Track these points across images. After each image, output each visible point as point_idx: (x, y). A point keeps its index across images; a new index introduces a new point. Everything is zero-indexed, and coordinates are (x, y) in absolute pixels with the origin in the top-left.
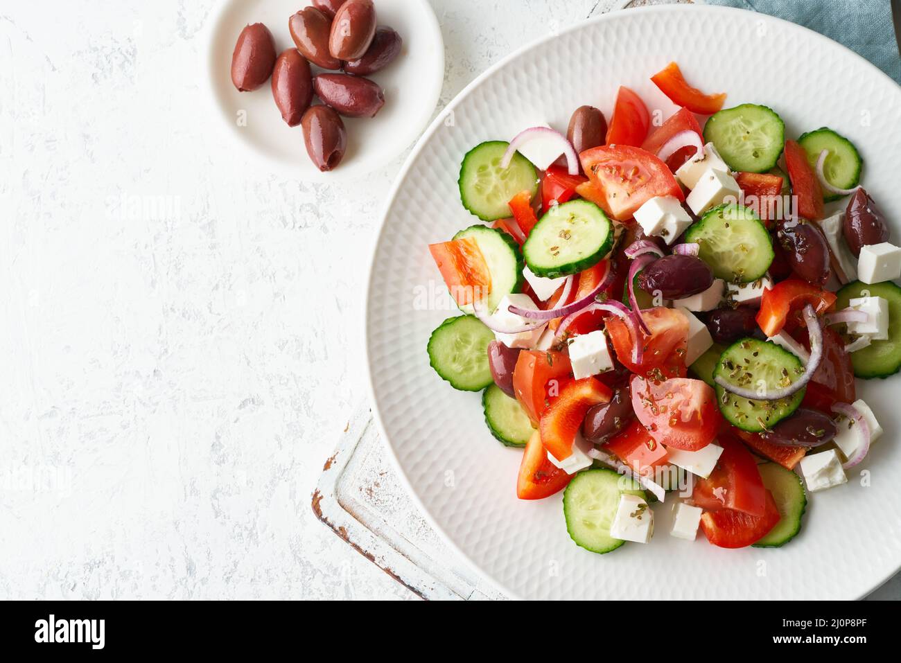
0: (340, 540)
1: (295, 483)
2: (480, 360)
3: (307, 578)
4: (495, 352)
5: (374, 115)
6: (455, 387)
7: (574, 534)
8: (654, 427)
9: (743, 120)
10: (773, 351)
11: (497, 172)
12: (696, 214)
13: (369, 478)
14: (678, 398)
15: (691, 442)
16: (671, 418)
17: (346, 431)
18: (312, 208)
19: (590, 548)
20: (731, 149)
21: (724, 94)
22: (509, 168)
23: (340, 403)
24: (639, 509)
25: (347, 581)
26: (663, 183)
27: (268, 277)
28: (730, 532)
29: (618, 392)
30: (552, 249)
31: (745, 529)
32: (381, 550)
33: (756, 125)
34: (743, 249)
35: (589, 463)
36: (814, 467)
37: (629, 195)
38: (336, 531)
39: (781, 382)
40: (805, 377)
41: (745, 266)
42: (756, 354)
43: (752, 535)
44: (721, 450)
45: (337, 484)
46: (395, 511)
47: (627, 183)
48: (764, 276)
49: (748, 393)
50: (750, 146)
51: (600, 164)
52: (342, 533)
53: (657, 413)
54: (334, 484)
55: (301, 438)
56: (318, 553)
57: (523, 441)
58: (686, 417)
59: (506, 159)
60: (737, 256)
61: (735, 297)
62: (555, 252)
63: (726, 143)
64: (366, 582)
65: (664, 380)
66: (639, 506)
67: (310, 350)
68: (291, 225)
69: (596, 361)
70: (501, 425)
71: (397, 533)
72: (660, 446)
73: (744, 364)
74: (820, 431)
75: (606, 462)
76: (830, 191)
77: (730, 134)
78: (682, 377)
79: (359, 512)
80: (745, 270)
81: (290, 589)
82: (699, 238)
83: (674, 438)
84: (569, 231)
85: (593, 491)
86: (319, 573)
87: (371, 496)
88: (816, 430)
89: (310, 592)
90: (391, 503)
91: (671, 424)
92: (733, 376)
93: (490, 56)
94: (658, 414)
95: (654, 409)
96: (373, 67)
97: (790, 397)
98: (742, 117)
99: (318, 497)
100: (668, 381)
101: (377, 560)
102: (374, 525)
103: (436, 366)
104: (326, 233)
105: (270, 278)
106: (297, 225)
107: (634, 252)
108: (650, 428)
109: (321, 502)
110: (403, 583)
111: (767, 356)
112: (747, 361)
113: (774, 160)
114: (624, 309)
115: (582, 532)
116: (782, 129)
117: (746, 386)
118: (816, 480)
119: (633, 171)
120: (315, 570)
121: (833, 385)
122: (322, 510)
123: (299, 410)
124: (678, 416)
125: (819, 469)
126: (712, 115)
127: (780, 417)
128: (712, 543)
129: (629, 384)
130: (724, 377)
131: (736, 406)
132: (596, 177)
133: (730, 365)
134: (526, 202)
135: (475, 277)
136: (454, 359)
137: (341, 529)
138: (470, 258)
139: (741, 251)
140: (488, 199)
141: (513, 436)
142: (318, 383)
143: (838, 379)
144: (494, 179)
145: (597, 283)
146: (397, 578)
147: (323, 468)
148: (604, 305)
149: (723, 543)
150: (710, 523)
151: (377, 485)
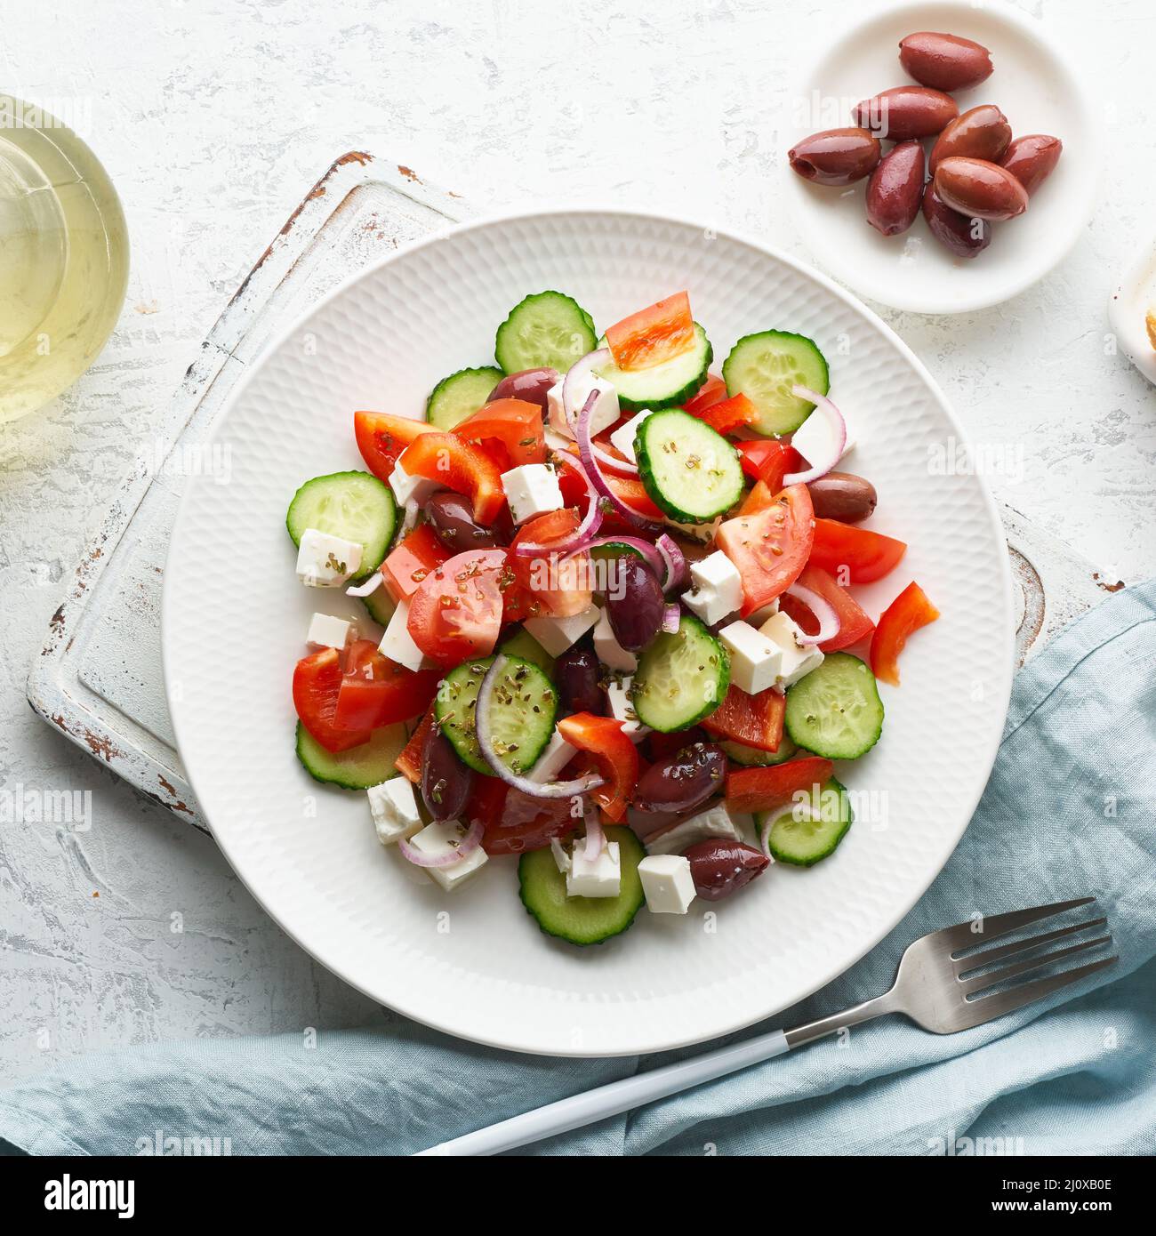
0: (308, 190)
1: (387, 133)
2: (536, 360)
3: (262, 150)
4: (544, 376)
5: (870, 223)
6: (500, 328)
7: (312, 485)
8: (439, 576)
9: (859, 708)
10: (542, 732)
11: (788, 382)
12: (720, 632)
13: (388, 225)
14: (477, 607)
15: (420, 623)
16: (451, 599)
17: (451, 194)
18: (751, 147)
19: (293, 507)
20: (819, 687)
21: (899, 682)
22: (793, 396)
23: (493, 190)
24: (339, 564)
25: (260, 203)
26: (760, 586)
27: (658, 91)
28: (314, 687)
29: (489, 533)
30: (673, 445)
31: (318, 707)
32: (296, 242)
33: (853, 722)
34: (673, 692)
35: (400, 502)
36: (398, 794)
37: (745, 543)
38: (319, 184)
39: (501, 742)
40: (507, 773)
41: (653, 696)
42: (536, 710)
43: (311, 715)
44: (414, 667)
45: (381, 184)
46: (346, 260)
47: (760, 542)
48: (643, 723)
49: (485, 698)
50: (823, 713)
51: (789, 509)
52: (318, 191)
53: (459, 580)
54: (381, 180)
55: (447, 140)
56: (296, 165)
57: (433, 419)
58: (451, 617)
59: (805, 393)
60: (665, 686)
61: (614, 685)
62: (669, 448)
63: (827, 681)
64: (258, 228)
65: (500, 589)
66: (343, 564)
67: (562, 148)
68: (729, 120)
69: (523, 498)
70: (453, 390)
71: (318, 263)
72: (416, 586)
73: (523, 694)
74: (439, 797)
75: (404, 524)
76: (766, 822)
77: (840, 687)
78: (504, 611)
79: (346, 213)
80: (647, 697)
81: (248, 128)
82: (687, 633)
83: (425, 602)
84: (698, 467)
85: (367, 509)
86: (269, 166)
87: (366, 228)
88: (441, 792)
89: (244, 155)
90: (356, 255)
91: (445, 598)
92: (507, 679)
93: (960, 380)
94: (456, 581)
95: (464, 576)
96: (935, 220)
97: (481, 755)
98: (865, 704)
99: (364, 160)
100: (499, 594)
101: (282, 237)
102: (328, 233)
103: (528, 302)
104: (718, 166)
105: (658, 95)
106: (727, 128)
107: (665, 546)
108: (439, 572)
109: (357, 163)
110: (254, 271)
111: (534, 726)
112: (527, 698)
113: (803, 744)
114: (588, 533)
115: (315, 495)
116: (848, 756)
117: (495, 697)
118: (380, 797)
119: (777, 549)
120: (274, 160)
121: (507, 822)
122: (347, 165)
123: (483, 135)
124: (454, 606)
125: (395, 801)
126: (868, 663)
127: (455, 743)
128: (299, 663)
129: (499, 546)
130: (506, 667)
131: (469, 683)
132: (773, 503)
133: (521, 675)
134: (743, 416)
135: (643, 350)
136: (536, 327)
137: (323, 190)
138: (667, 343)
139: (670, 689)
140: (752, 371)
141: (439, 406)
142: (518, 160)
143: (513, 828)
144: (779, 377)
145: (627, 500)
146: (260, 264)
147: (402, 165)
148: (595, 508)
149: (300, 677)
150: (323, 659)
151: (380, 236)
